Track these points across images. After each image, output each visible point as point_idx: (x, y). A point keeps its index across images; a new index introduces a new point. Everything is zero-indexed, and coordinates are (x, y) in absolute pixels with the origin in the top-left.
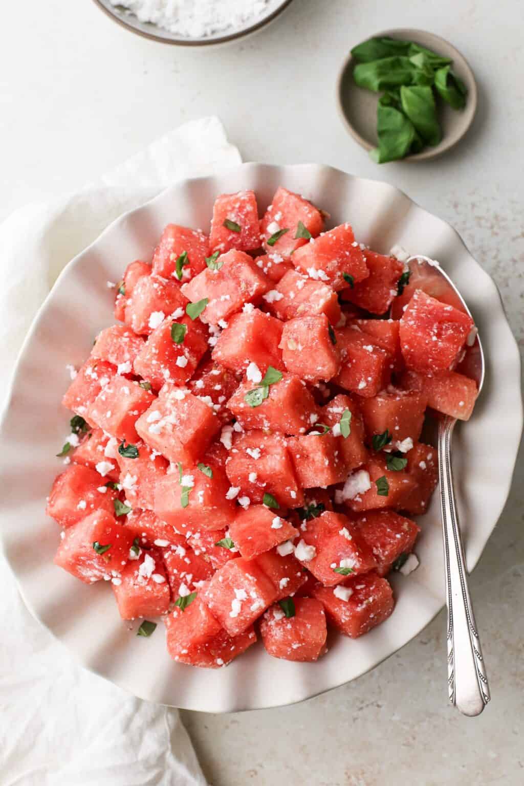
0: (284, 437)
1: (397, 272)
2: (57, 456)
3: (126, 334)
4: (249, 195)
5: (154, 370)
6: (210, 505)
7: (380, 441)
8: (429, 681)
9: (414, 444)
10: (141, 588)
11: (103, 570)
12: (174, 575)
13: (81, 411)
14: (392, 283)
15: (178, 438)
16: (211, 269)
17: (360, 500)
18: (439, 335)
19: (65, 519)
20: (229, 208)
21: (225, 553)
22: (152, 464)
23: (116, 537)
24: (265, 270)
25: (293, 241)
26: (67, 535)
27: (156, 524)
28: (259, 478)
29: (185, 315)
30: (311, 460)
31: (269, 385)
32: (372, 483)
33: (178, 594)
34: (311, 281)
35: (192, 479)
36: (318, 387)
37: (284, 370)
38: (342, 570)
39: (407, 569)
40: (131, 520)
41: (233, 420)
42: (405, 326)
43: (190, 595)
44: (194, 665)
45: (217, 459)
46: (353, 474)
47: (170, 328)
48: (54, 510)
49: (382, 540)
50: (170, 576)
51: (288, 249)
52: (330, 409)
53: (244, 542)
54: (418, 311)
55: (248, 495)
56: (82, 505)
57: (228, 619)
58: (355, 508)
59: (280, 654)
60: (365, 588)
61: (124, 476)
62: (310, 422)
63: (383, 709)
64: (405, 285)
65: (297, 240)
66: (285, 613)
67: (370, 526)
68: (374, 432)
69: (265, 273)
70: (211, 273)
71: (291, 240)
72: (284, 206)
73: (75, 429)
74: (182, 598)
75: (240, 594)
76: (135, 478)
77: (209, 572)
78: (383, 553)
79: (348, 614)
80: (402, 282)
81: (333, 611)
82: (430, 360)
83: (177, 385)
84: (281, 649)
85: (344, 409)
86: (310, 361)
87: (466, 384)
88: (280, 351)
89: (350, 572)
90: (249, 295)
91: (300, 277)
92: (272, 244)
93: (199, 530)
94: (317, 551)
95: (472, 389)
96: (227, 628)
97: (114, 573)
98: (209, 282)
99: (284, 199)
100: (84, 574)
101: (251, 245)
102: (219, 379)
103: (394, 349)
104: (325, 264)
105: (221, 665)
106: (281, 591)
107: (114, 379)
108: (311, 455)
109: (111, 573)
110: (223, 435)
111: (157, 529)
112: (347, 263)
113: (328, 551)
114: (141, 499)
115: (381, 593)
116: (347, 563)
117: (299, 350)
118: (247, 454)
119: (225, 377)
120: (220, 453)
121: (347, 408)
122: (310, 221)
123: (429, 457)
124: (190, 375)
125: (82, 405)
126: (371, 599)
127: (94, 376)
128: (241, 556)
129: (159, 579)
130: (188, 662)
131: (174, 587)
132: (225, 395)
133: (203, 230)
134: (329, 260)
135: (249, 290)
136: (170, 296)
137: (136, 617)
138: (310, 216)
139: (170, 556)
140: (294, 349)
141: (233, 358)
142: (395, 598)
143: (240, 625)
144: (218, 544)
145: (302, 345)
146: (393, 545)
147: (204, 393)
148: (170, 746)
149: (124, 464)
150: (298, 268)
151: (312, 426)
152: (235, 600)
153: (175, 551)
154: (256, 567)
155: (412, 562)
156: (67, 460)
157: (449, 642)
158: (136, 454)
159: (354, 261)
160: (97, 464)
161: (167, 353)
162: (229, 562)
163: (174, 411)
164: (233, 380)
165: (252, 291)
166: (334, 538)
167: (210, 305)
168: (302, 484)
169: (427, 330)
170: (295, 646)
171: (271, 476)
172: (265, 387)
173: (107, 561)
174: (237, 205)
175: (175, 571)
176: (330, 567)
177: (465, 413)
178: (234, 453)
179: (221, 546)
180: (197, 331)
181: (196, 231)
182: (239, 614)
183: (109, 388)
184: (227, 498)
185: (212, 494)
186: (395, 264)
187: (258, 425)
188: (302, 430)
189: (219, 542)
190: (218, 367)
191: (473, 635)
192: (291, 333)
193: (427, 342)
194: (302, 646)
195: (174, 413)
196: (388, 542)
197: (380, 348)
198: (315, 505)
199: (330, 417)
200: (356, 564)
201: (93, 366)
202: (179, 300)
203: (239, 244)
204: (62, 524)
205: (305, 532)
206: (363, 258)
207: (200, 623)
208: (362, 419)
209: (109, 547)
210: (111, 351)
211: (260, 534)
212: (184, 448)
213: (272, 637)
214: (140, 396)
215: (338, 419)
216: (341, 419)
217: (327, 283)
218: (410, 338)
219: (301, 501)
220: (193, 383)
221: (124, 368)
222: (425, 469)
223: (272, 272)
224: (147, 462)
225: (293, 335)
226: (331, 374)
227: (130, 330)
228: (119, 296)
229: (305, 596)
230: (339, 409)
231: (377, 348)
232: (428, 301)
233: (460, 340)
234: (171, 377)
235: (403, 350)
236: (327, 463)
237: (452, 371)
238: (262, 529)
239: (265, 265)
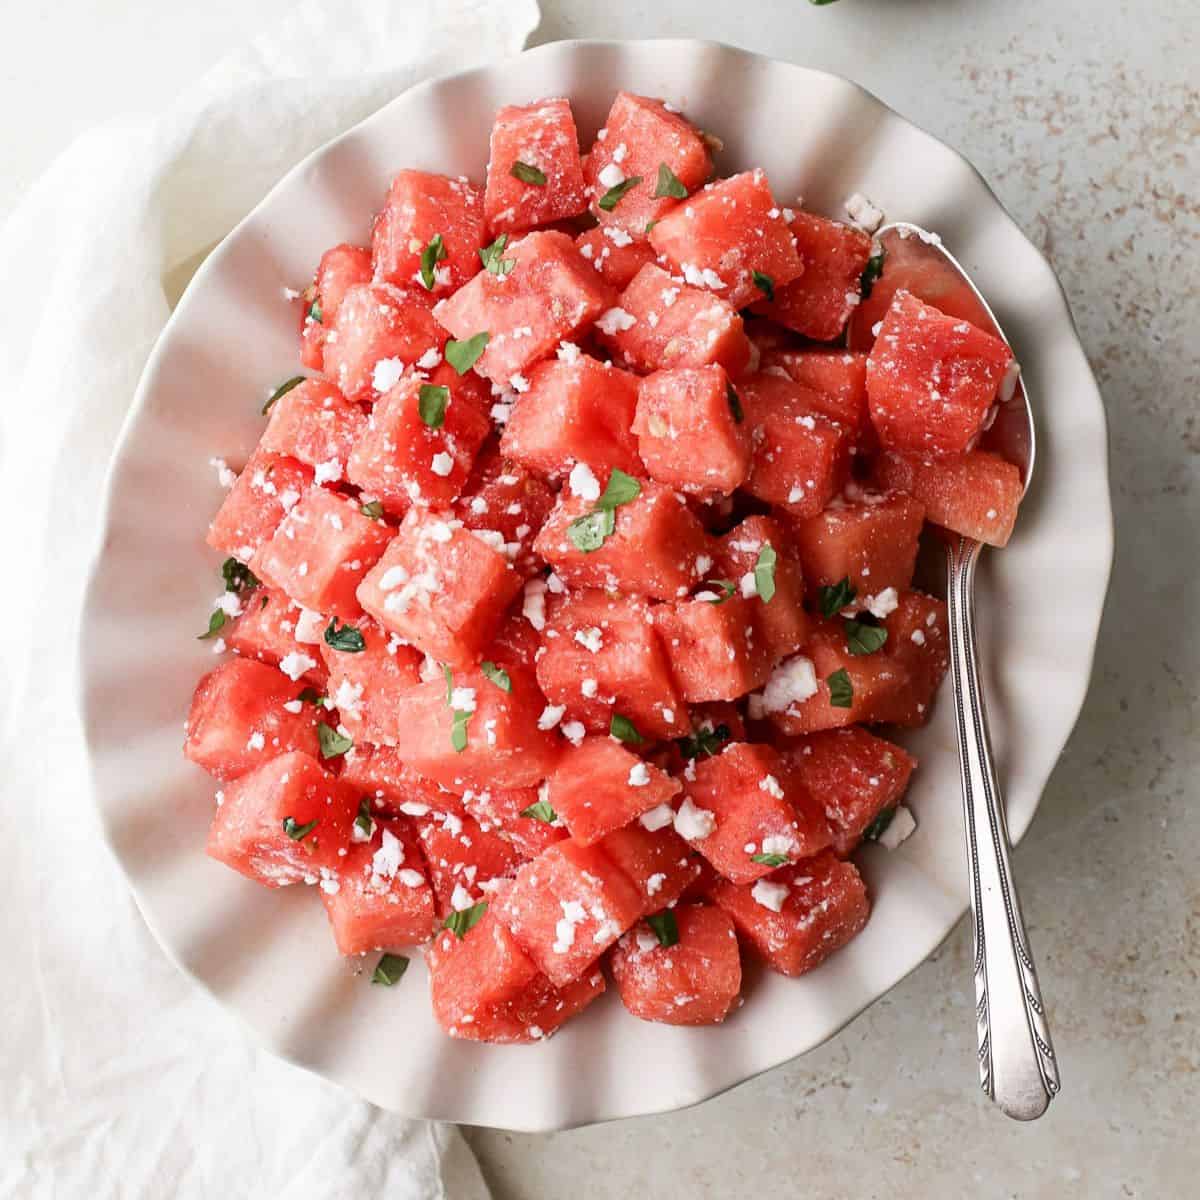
0: (646, 605)
1: (859, 257)
2: (200, 638)
3: (328, 402)
4: (561, 114)
5: (388, 482)
6: (509, 746)
7: (834, 598)
8: (943, 1033)
9: (900, 598)
10: (378, 898)
11: (303, 867)
12: (442, 870)
13: (244, 555)
14: (849, 279)
15: (443, 619)
16: (492, 273)
17: (797, 714)
18: (943, 388)
19: (222, 766)
20: (523, 141)
21: (540, 828)
22: (390, 662)
23: (326, 802)
24: (598, 264)
25: (650, 202)
26: (228, 800)
27: (403, 776)
28: (602, 689)
29: (443, 363)
30: (700, 650)
31: (616, 509)
32: (819, 681)
33: (450, 906)
34: (689, 290)
35: (473, 696)
36: (710, 504)
37: (644, 474)
38: (766, 858)
39: (892, 837)
40: (352, 766)
41: (546, 570)
42: (876, 372)
43: (473, 907)
44: (486, 1041)
45: (518, 650)
46: (782, 664)
47: (417, 396)
48: (202, 751)
49: (841, 790)
50: (432, 873)
51: (641, 219)
52: (736, 545)
53: (576, 812)
54: (902, 340)
55: (582, 719)
56: (257, 741)
57: (549, 956)
58: (787, 729)
59: (652, 1013)
60: (812, 883)
61: (338, 685)
62: (697, 573)
63: (852, 1092)
64: (875, 280)
65: (660, 201)
66: (661, 940)
67: (818, 762)
68: (822, 581)
69: (597, 272)
70: (491, 281)
71: (646, 200)
72: (632, 133)
73: (233, 582)
74: (458, 913)
75: (573, 912)
76: (359, 689)
77: (509, 860)
78: (846, 818)
79: (781, 935)
80: (869, 275)
81: (751, 929)
82: (928, 436)
83: (434, 510)
84: (653, 1007)
85: (762, 544)
86: (694, 458)
87: (999, 473)
88: (635, 439)
89: (783, 861)
90: (569, 325)
91: (666, 280)
92: (609, 208)
93: (488, 789)
94: (718, 820)
95: (1011, 484)
96: (548, 973)
97: (325, 872)
98: (490, 298)
99: (631, 116)
100: (265, 872)
101: (568, 209)
102: (515, 493)
103: (856, 419)
104: (716, 257)
105: (539, 1038)
106: (651, 900)
107: (310, 494)
108: (701, 641)
109: (319, 871)
110: (528, 601)
111: (406, 785)
112: (760, 252)
113: (738, 819)
114: (372, 726)
115: (843, 893)
116: (775, 844)
117: (670, 438)
118: (577, 642)
119: (528, 487)
120: (521, 637)
121: (768, 543)
122: (683, 163)
123: (931, 619)
124: (460, 489)
125: (247, 543)
126: (824, 905)
127: (269, 488)
128: (569, 836)
129: (412, 878)
130: (475, 1036)
131: (441, 892)
132: (528, 524)
133: (470, 178)
134: (726, 248)
135: (567, 315)
136: (413, 328)
137: (369, 949)
138: (683, 152)
139: (431, 833)
140: (662, 436)
141: (542, 452)
142: (871, 898)
143: (573, 966)
144: (525, 814)
145: (677, 428)
146: (864, 802)
147: (489, 522)
148: (440, 1185)
149: (336, 662)
150: (662, 260)
151: (701, 579)
152: (563, 921)
153: (440, 823)
154: (601, 858)
155: (903, 824)
156: (219, 646)
157: (979, 980)
158: (360, 644)
159: (772, 246)
160: (281, 660)
161: (412, 449)
162: (549, 850)
163: (432, 564)
164: (543, 492)
165: (574, 317)
166: (750, 797)
167: (494, 345)
168: (685, 696)
169: (921, 379)
170: (680, 1002)
171: (623, 685)
172: (608, 510)
173: (310, 851)
174: (538, 135)
175: (444, 863)
176: (743, 852)
177: (999, 532)
178: (549, 638)
179: (532, 816)
180: (469, 393)
181: (456, 181)
182: (571, 946)
183: (300, 513)
184: (541, 727)
185: (512, 724)
186: (855, 242)
187: (595, 582)
188: (682, 591)
189: (527, 810)
190: (513, 471)
191: (1024, 967)
192: (655, 402)
193: (920, 402)
194: (695, 1000)
195: (432, 570)
196: (854, 795)
197: (829, 418)
198: (712, 731)
199: (735, 558)
200: (793, 847)
201: (267, 469)
202: (431, 333)
203: (543, 208)
204: (217, 776)
205: (692, 782)
206: (791, 239)
207: (497, 963)
208: (796, 557)
209: (314, 824)
210: (300, 439)
211: (606, 796)
212: (455, 638)
213: (636, 984)
214: (364, 533)
215: (750, 563)
216: (757, 563)
217: (722, 295)
218: (886, 395)
219: (683, 727)
220: (465, 501)
221: (326, 472)
222: (923, 645)
223: (611, 268)
224: (383, 658)
225: (658, 406)
226: (734, 482)
227: (335, 392)
228: (310, 321)
229: (697, 903)
230: (750, 542)
231: (824, 420)
232: (922, 315)
233: (985, 396)
234: (423, 495)
235: (874, 416)
236: (732, 655)
237: (971, 452)
238: (612, 788)
239: (597, 252)
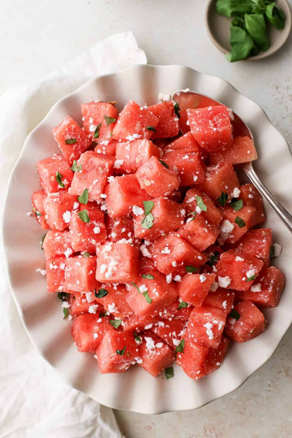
0: (175, 233)
1: (171, 108)
2: (64, 319)
3: (56, 234)
4: (69, 120)
5: (86, 244)
6: (163, 293)
7: (223, 200)
9: (240, 189)
10: (155, 356)
11: (129, 361)
12: (166, 338)
13: (60, 289)
14: (172, 115)
15: (124, 270)
16: (77, 172)
17: (233, 236)
18: (215, 126)
19: (91, 348)
20: (63, 134)
21: (185, 310)
22: (117, 292)
23: (124, 340)
24: (104, 153)
25: (107, 128)
26: (98, 356)
27: (140, 320)
28: (178, 262)
29: (80, 204)
30: (197, 235)
31: (151, 212)
32: (233, 224)
33: (174, 346)
34: (132, 143)
35: (145, 286)
36: (175, 195)
37: (152, 198)
38: (250, 279)
40: (125, 326)
41: (142, 241)
42: (195, 133)
43: (181, 342)
44: (207, 375)
45: (149, 267)
47: (78, 217)
48: (83, 348)
49: (258, 248)
50: (164, 340)
51: (108, 134)
52: (188, 202)
53: (192, 299)
54: (196, 121)
55: (178, 274)
56: (96, 336)
57: (209, 342)
58: (233, 242)
59: (246, 339)
60: (265, 278)
61: (107, 307)
62: (183, 215)
64: (179, 112)
65: (109, 126)
66: (235, 318)
67: (246, 246)
68: (217, 197)
69: (105, 155)
70: (79, 174)
72: (91, 114)
73: (63, 299)
74: (178, 346)
75: (208, 326)
76: (114, 304)
77: (182, 324)
78: (263, 255)
79: (266, 297)
80: (177, 111)
81: (257, 300)
82: (219, 141)
83: (103, 244)
84: (245, 337)
85: (195, 197)
86: (163, 185)
87: (244, 140)
88: (143, 190)
89: (255, 277)
90: (107, 172)
91: (125, 145)
92: (98, 137)
93: (165, 308)
94: (231, 277)
95: (249, 141)
96: (212, 346)
97: (136, 359)
98: (81, 179)
99: (88, 109)
100: (121, 369)
101: (87, 144)
102: (121, 226)
103: (197, 149)
104: (134, 130)
105: (220, 365)
106: (227, 310)
107: (67, 262)
108: (196, 232)
109: (134, 359)
110: (143, 252)
111: (142, 322)
112: (145, 121)
113: (236, 274)
114: (123, 312)
115: (275, 275)
116: (250, 273)
117: (153, 184)
118: (163, 254)
119: (123, 222)
120: (148, 262)
121: (196, 195)
122: (109, 112)
123: (251, 190)
124: (106, 234)
125: (60, 286)
126: (272, 281)
127: (56, 267)
128: (194, 307)
129: (160, 345)
130: (203, 376)
131: (170, 344)
132: (130, 232)
133: (57, 153)
134: (135, 126)
135: (105, 170)
136: (66, 200)
137: (161, 371)
138: (107, 109)
139: (158, 329)
140: (150, 184)
141: (121, 210)
143: (217, 341)
145: (153, 180)
146: (265, 248)
147: (119, 238)
149: (103, 301)
150: (120, 140)
151: (185, 216)
152: (207, 330)
153: (158, 326)
154: (206, 307)
155: (278, 248)
156: (70, 317)
158: (106, 293)
159: (147, 118)
160: (88, 310)
161: (86, 231)
162: (192, 314)
164: (128, 221)
165: (107, 169)
166: (235, 265)
167: (90, 191)
168: (201, 250)
169: (208, 127)
170: (251, 331)
171: (183, 257)
172: (149, 214)
173: (128, 355)
174: (67, 130)
175: (165, 336)
176: (243, 281)
177: (254, 155)
178: (155, 258)
179: (181, 308)
180: (92, 208)
181: (53, 156)
182: (214, 336)
183: (68, 268)
184: (168, 283)
185: (160, 287)
186: (167, 104)
187: (158, 235)
188: (182, 222)
189: (179, 307)
190: (117, 220)
192: (142, 177)
193: (212, 133)
194: (255, 329)
195: (112, 259)
196: (261, 248)
197: (191, 153)
198: (214, 255)
199: (190, 205)
200: (255, 271)
201: (52, 262)
202: (71, 199)
203: (80, 148)
204: (91, 352)
205: (217, 272)
206: (150, 113)
207: (197, 353)
208: (206, 195)
209: (125, 348)
210: (55, 249)
211: (198, 289)
212: (130, 273)
213: (237, 334)
214: (88, 262)
215: (195, 204)
216: (197, 203)
217: (142, 138)
218: (202, 137)
219: (206, 259)
220: (109, 236)
221: (68, 253)
222: (253, 197)
223: (108, 152)
224: (114, 292)
225: (144, 177)
226: (177, 185)
227: (57, 231)
228: (38, 217)
229: (238, 303)
230: (191, 198)
232: (197, 112)
233: (228, 121)
234: (97, 242)
235: (202, 146)
236: (206, 230)
237: (233, 139)
238: (197, 286)
239: (102, 150)
